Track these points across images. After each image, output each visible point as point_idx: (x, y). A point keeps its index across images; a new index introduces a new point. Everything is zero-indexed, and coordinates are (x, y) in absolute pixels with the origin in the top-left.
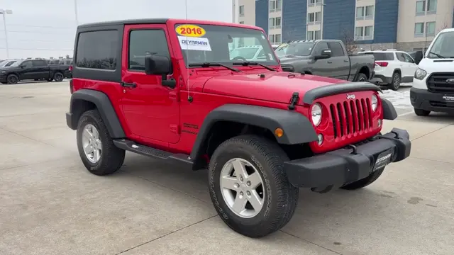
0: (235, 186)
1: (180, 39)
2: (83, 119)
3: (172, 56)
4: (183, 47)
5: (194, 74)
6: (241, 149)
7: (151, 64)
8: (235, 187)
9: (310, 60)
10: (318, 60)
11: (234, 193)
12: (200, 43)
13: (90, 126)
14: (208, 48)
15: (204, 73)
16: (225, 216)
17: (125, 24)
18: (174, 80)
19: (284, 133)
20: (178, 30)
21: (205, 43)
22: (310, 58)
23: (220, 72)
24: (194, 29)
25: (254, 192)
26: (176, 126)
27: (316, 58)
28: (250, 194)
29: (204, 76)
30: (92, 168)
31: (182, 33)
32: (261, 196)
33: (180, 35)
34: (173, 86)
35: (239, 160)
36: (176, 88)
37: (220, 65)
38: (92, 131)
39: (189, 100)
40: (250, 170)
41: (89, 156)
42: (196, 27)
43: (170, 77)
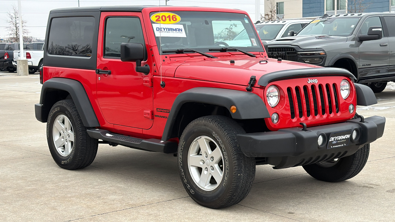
0: (201, 163)
1: (155, 26)
2: (54, 109)
3: (147, 43)
4: (157, 34)
5: (167, 60)
6: (204, 127)
7: (126, 51)
8: (201, 165)
9: (353, 43)
10: (364, 42)
11: (200, 170)
12: (176, 30)
13: (62, 116)
14: (183, 35)
15: (177, 59)
16: (192, 191)
17: (101, 11)
18: (148, 67)
19: (237, 110)
20: (153, 18)
21: (179, 30)
22: (353, 40)
23: (195, 58)
24: (169, 17)
25: (216, 166)
26: (149, 112)
27: (361, 40)
28: (213, 169)
29: (177, 62)
30: (63, 162)
31: (157, 20)
32: (221, 168)
33: (154, 23)
34: (147, 72)
35: (203, 137)
36: (150, 74)
37: (194, 52)
38: (63, 122)
39: (162, 85)
40: (213, 147)
41: (59, 150)
42: (171, 14)
43: (144, 63)
